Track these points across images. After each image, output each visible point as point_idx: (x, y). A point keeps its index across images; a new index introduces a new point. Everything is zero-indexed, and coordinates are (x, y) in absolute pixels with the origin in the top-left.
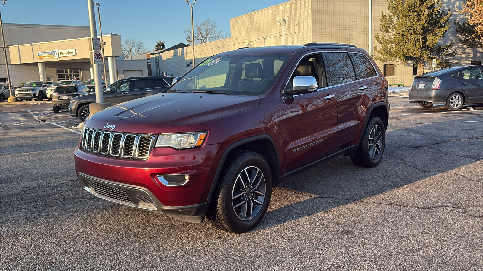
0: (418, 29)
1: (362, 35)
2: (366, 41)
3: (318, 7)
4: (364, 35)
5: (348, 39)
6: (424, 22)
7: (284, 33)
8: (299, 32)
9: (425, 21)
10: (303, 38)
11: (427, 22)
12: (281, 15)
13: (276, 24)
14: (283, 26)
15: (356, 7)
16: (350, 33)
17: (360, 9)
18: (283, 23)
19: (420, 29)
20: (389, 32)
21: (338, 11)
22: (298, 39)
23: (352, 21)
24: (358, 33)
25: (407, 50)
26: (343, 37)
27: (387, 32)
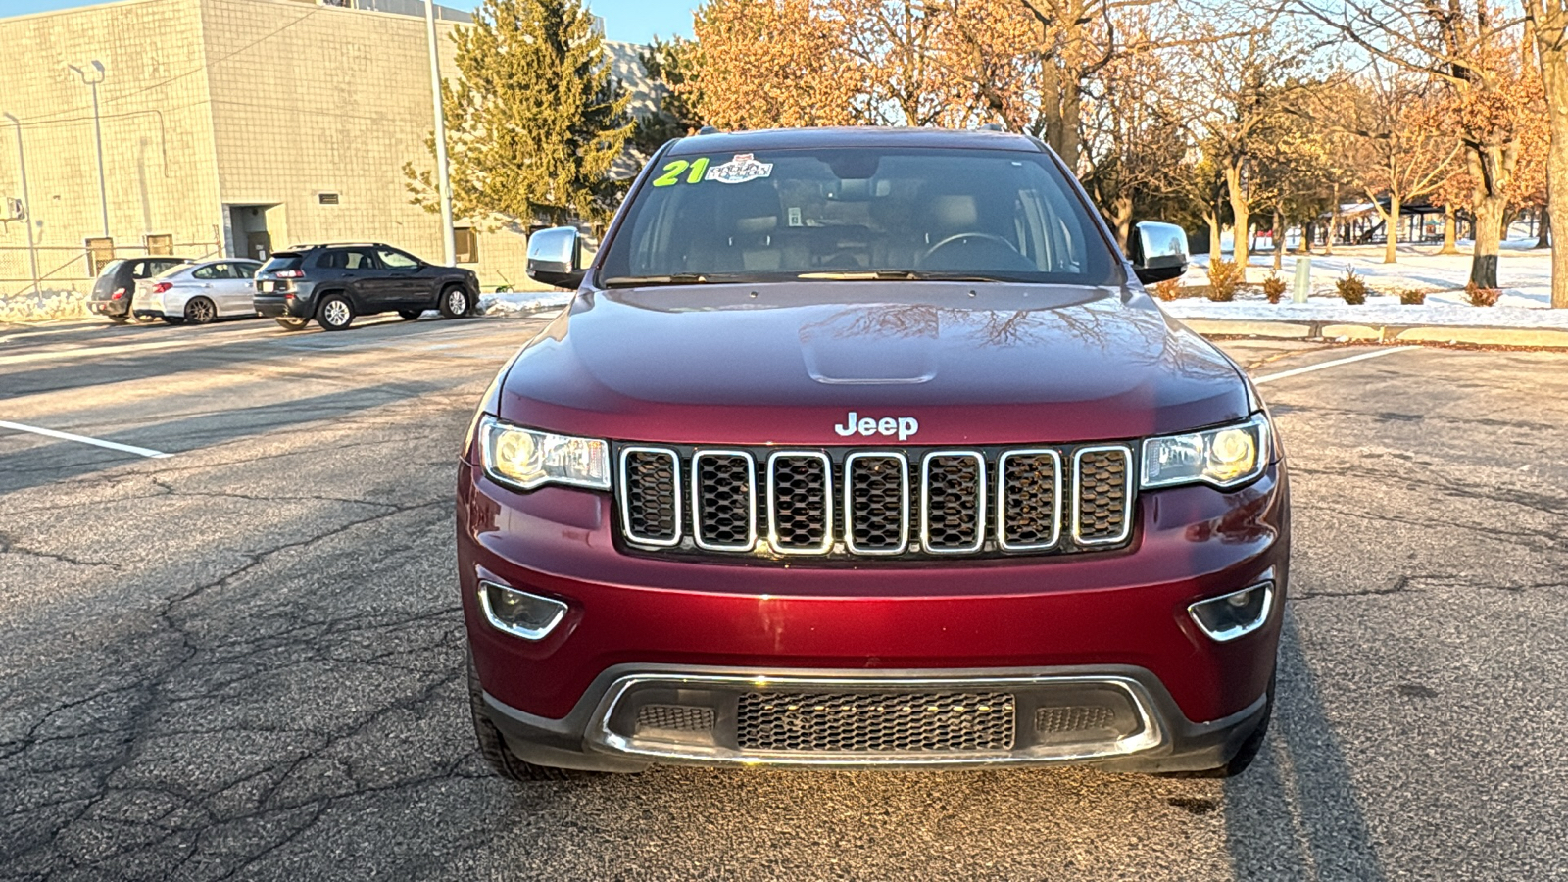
0: (557, 129)
1: (376, 134)
2: (388, 155)
3: (228, 35)
4: (381, 134)
5: (335, 146)
6: (573, 110)
7: (100, 110)
8: (160, 110)
9: (574, 106)
10: (179, 131)
11: (579, 110)
12: (78, 49)
13: (62, 78)
14: (94, 83)
15: (350, 47)
16: (339, 127)
17: (362, 55)
18: (92, 74)
19: (564, 127)
20: (464, 131)
21: (296, 55)
22: (159, 134)
23: (343, 91)
24: (363, 128)
25: (530, 186)
26: (316, 139)
27: (458, 131)
